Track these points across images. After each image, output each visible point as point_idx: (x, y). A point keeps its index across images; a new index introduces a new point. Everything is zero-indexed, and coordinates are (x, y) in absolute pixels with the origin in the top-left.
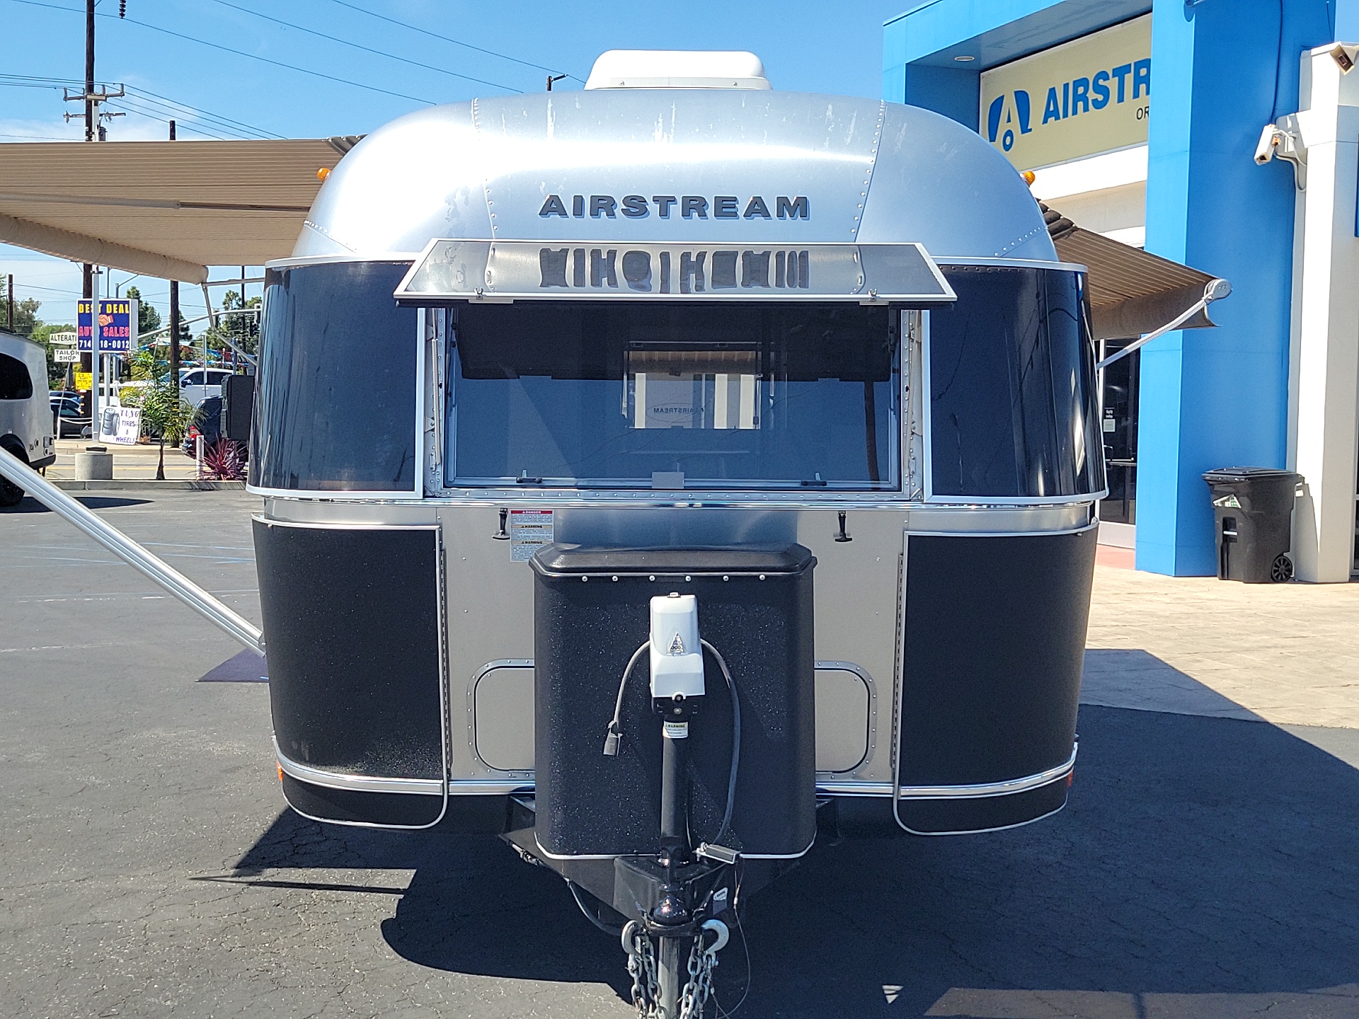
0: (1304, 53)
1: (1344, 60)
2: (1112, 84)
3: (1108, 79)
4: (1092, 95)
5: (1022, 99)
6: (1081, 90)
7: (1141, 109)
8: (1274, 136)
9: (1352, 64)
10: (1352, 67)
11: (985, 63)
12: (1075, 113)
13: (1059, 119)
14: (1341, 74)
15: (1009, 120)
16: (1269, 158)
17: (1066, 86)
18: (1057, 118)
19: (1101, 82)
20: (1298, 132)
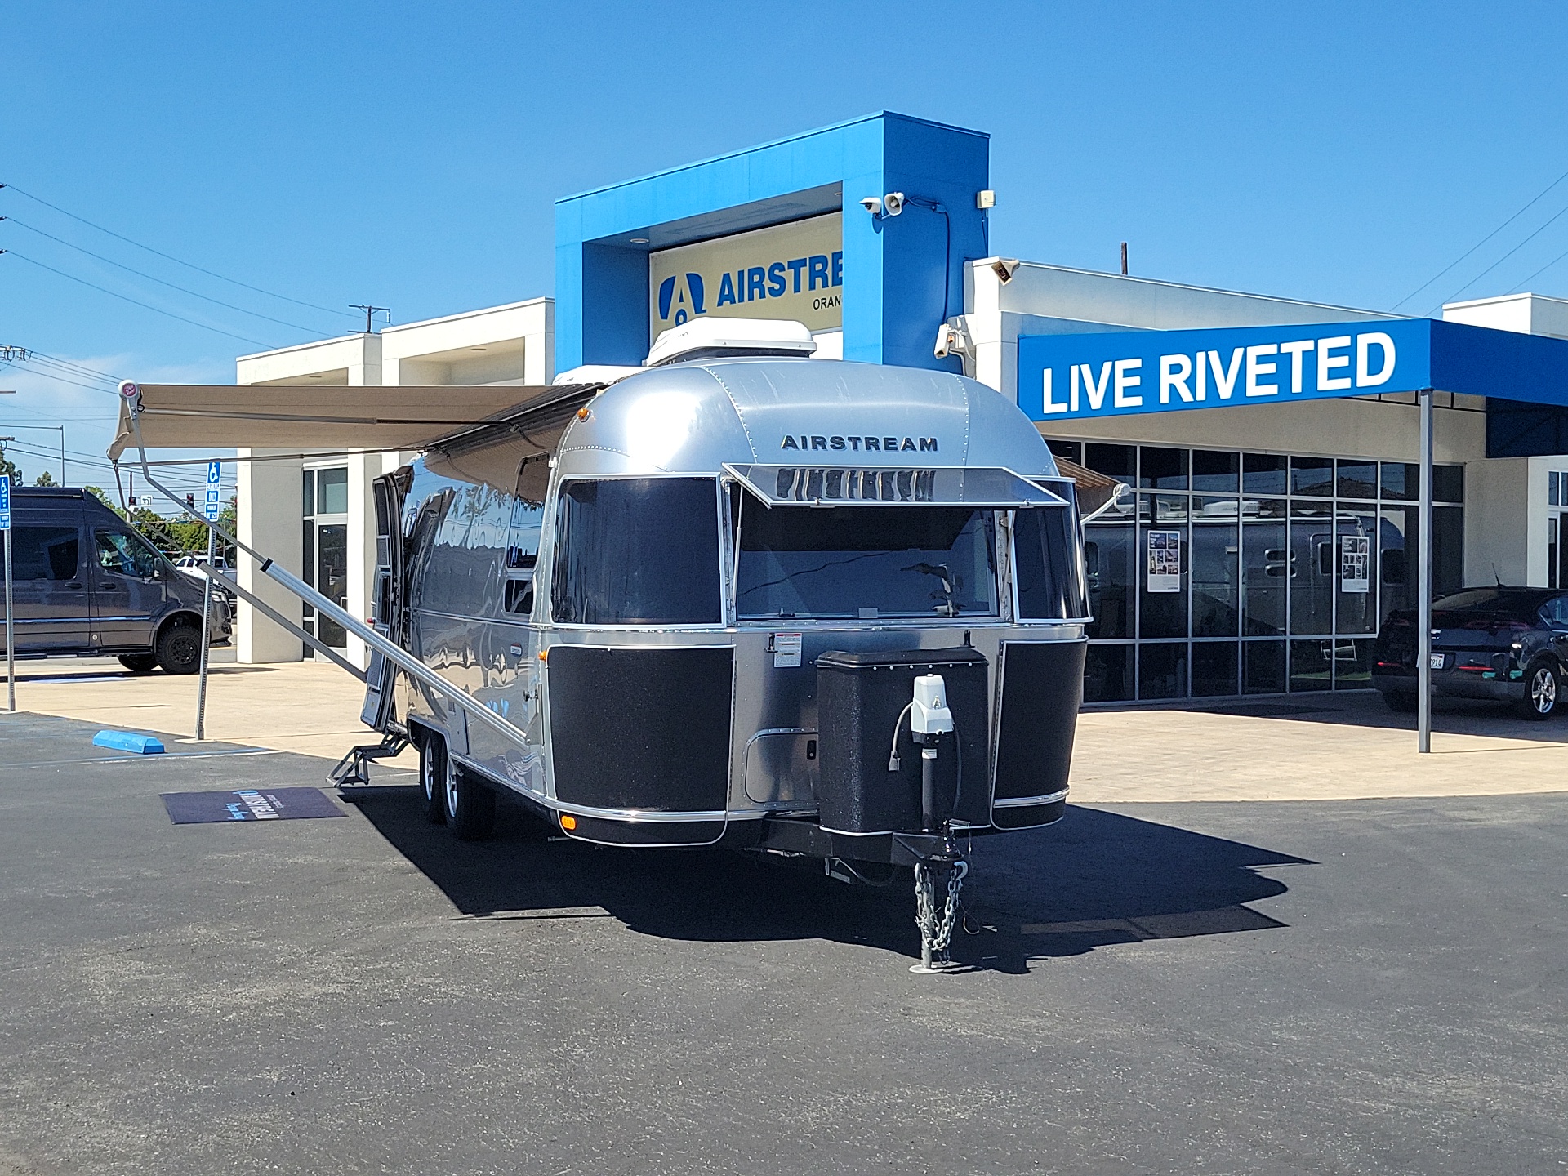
0: (966, 263)
1: (1002, 272)
2: (788, 275)
3: (784, 270)
4: (767, 283)
5: (695, 282)
6: (756, 278)
7: (818, 300)
8: (949, 334)
9: (1009, 277)
10: (1010, 280)
11: (653, 244)
12: (751, 298)
13: (735, 302)
14: (1000, 284)
15: (681, 300)
16: (946, 354)
17: (741, 273)
18: (733, 302)
19: (777, 272)
20: (967, 331)
